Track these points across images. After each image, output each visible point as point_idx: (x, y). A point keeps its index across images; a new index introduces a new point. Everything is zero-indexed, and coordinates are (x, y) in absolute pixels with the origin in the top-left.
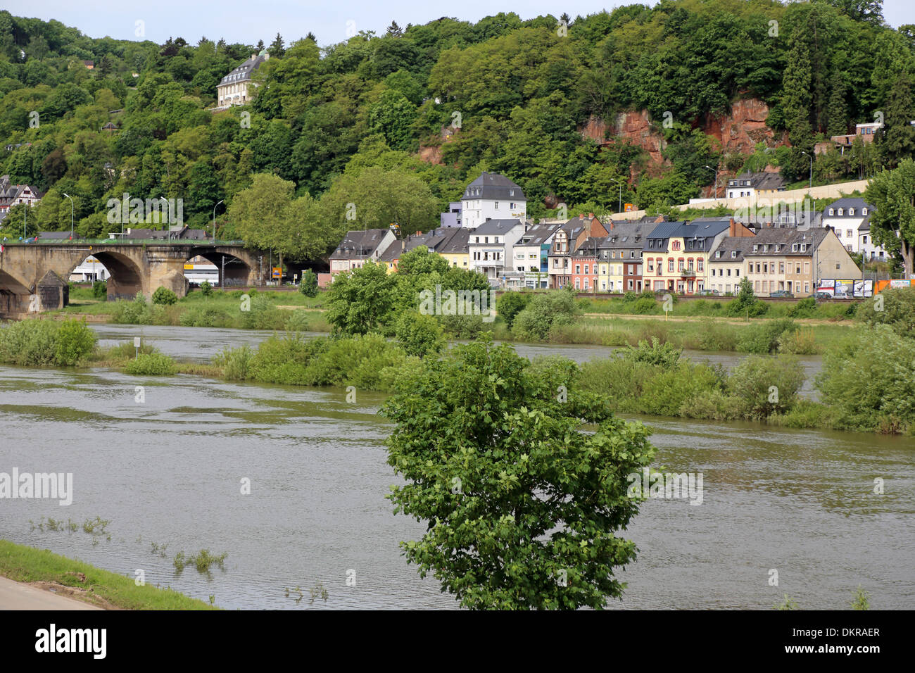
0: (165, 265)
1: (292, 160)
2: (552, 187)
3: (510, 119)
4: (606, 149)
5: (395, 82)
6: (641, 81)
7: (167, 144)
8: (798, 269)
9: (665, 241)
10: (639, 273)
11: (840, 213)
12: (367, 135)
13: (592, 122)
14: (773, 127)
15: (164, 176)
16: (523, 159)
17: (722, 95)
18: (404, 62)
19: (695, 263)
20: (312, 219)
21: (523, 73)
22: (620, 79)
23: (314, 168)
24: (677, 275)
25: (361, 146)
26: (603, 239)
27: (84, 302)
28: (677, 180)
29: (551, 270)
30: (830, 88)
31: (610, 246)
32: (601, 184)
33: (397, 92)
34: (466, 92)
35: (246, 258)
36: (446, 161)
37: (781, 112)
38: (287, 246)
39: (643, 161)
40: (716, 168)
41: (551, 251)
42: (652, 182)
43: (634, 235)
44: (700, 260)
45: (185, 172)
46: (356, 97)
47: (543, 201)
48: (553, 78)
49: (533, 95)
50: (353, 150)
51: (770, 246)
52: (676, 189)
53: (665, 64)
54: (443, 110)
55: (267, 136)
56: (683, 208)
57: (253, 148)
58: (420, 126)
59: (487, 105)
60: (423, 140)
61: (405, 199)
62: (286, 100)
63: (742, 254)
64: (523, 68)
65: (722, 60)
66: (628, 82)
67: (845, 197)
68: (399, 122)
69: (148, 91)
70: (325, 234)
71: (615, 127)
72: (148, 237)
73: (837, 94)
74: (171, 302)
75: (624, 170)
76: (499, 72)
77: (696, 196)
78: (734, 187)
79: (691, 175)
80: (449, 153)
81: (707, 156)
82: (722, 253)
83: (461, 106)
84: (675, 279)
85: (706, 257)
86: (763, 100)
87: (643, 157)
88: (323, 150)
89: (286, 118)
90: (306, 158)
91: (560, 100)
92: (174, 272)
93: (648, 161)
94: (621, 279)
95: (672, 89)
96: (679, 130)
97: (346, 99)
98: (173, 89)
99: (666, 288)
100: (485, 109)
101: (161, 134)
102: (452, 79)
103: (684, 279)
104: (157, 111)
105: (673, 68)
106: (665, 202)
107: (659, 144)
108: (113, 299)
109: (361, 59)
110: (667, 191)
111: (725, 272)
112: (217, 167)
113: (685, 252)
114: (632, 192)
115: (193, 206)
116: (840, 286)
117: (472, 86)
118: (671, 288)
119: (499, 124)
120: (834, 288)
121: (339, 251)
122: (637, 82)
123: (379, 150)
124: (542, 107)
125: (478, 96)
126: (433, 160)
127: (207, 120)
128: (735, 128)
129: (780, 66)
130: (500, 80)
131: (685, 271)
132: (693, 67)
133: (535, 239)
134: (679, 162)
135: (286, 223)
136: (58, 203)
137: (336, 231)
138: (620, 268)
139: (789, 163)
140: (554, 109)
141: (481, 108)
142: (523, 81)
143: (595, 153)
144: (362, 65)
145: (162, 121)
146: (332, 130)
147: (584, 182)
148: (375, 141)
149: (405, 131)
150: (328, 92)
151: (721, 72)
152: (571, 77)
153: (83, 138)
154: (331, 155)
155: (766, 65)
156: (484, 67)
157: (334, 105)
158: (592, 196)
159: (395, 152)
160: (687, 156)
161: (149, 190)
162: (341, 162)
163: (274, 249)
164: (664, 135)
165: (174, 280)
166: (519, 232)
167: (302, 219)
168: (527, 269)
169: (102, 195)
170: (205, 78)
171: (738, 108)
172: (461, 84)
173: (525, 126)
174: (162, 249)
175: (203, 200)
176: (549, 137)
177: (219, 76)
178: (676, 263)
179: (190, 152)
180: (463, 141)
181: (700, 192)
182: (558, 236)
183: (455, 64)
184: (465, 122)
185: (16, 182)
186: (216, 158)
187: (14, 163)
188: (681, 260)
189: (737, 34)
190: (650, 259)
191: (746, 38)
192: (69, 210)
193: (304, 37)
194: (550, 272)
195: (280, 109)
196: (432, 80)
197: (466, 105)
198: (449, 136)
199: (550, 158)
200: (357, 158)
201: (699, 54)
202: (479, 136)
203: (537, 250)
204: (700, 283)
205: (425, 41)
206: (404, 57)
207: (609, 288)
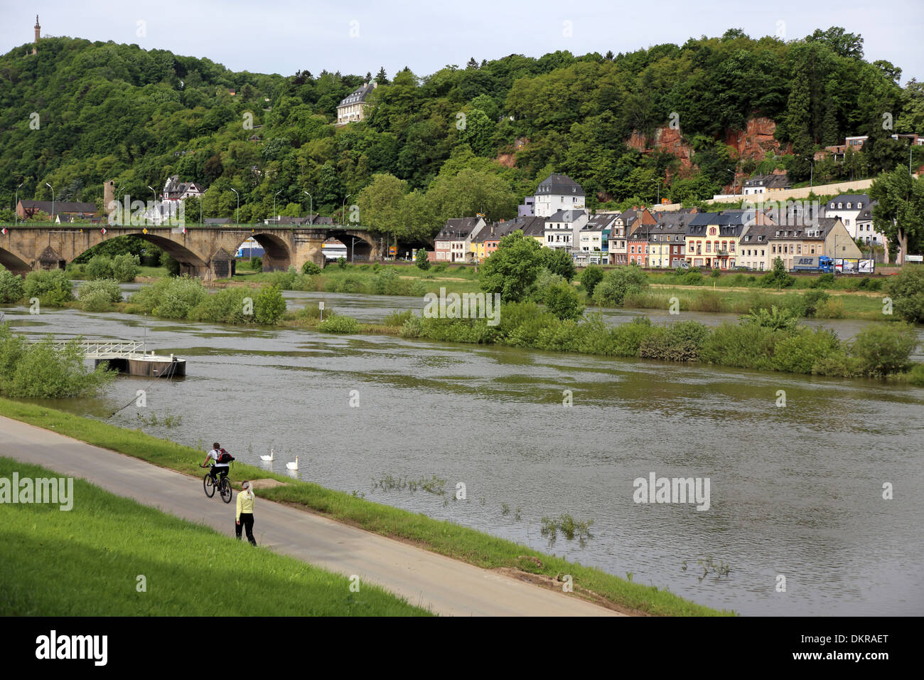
0: (308, 244)
1: (398, 164)
2: (603, 186)
3: (569, 132)
4: (646, 156)
5: (478, 103)
6: (675, 103)
7: (300, 151)
8: (813, 251)
9: (704, 228)
10: (682, 253)
11: (840, 206)
12: (457, 145)
13: (635, 135)
14: (779, 139)
15: (299, 176)
16: (580, 164)
17: (740, 114)
18: (484, 89)
19: (728, 245)
20: (420, 209)
21: (579, 97)
22: (658, 101)
23: (416, 170)
24: (713, 254)
25: (453, 153)
26: (653, 226)
27: (244, 272)
28: (703, 180)
29: (611, 250)
30: (824, 110)
31: (659, 231)
32: (643, 183)
33: (480, 111)
34: (535, 111)
35: (369, 240)
36: (519, 164)
37: (785, 128)
38: (402, 230)
39: (675, 166)
40: (734, 171)
41: (611, 235)
42: (684, 181)
43: (678, 223)
44: (732, 243)
45: (315, 174)
46: (447, 116)
47: (597, 197)
48: (604, 101)
49: (587, 114)
50: (446, 157)
51: (790, 232)
52: (702, 188)
53: (694, 90)
54: (516, 126)
55: (379, 145)
56: (710, 202)
57: (368, 155)
58: (498, 138)
59: (551, 122)
60: (500, 149)
61: (493, 194)
62: (393, 118)
63: (766, 238)
64: (580, 93)
65: (740, 87)
66: (664, 104)
67: (842, 194)
68: (481, 136)
69: (284, 111)
70: (430, 221)
71: (653, 139)
72: (288, 223)
73: (829, 114)
74: (317, 272)
75: (661, 172)
76: (560, 97)
77: (718, 193)
78: (749, 186)
79: (714, 176)
80: (522, 159)
81: (726, 161)
82: (750, 238)
83: (531, 122)
84: (712, 258)
85: (737, 240)
86: (772, 119)
87: (676, 162)
88: (423, 156)
89: (393, 131)
90: (409, 163)
91: (610, 118)
92: (315, 250)
93: (680, 165)
94: (668, 257)
95: (700, 109)
96: (705, 141)
97: (440, 117)
98: (303, 109)
99: (704, 264)
100: (550, 125)
101: (296, 144)
102: (524, 102)
103: (719, 257)
104: (292, 126)
105: (701, 93)
106: (696, 197)
107: (689, 152)
108: (267, 270)
109: (451, 86)
110: (695, 189)
111: (753, 253)
112: (340, 169)
113: (719, 236)
114: (667, 189)
115: (322, 199)
116: (847, 264)
117: (540, 107)
118: (708, 265)
119: (561, 136)
120: (842, 266)
121: (442, 234)
122: (671, 104)
123: (467, 156)
124: (595, 123)
125: (545, 114)
126: (509, 164)
127: (332, 133)
128: (749, 140)
129: (785, 92)
130: (561, 103)
131: (720, 252)
132: (716, 92)
133: (597, 225)
134: (704, 167)
135: (400, 212)
136: (217, 196)
137: (439, 219)
138: (667, 248)
139: (793, 167)
140: (605, 124)
141: (547, 124)
142: (578, 104)
143: (638, 159)
144: (452, 91)
145: (297, 134)
146: (429, 141)
147: (629, 181)
148: (463, 149)
149: (487, 142)
150: (426, 112)
151: (739, 97)
152: (619, 100)
153: (235, 147)
154: (429, 161)
155: (774, 91)
156: (549, 93)
157: (430, 122)
158: (635, 192)
159: (479, 158)
160: (711, 162)
161: (288, 187)
162: (438, 165)
163: (391, 232)
164: (692, 145)
165: (315, 256)
166: (584, 220)
167: (413, 209)
168: (591, 249)
169: (251, 191)
170: (326, 101)
171: (752, 125)
172: (531, 105)
173: (582, 138)
174: (306, 231)
175: (329, 195)
176: (600, 146)
177: (339, 99)
178: (712, 245)
179: (319, 157)
180: (532, 150)
181: (721, 190)
182: (617, 223)
183: (527, 90)
184: (534, 135)
185: (184, 181)
186: (340, 162)
187: (182, 166)
188: (717, 242)
189: (750, 66)
190: (691, 242)
191: (758, 70)
192: (227, 202)
193: (402, 70)
194: (610, 252)
195: (388, 124)
196: (508, 102)
197: (536, 122)
198: (521, 146)
199: (602, 163)
200: (449, 162)
201: (722, 82)
202: (545, 146)
203: (599, 234)
204: (732, 261)
205: (500, 72)
206: (484, 85)
207: (657, 264)
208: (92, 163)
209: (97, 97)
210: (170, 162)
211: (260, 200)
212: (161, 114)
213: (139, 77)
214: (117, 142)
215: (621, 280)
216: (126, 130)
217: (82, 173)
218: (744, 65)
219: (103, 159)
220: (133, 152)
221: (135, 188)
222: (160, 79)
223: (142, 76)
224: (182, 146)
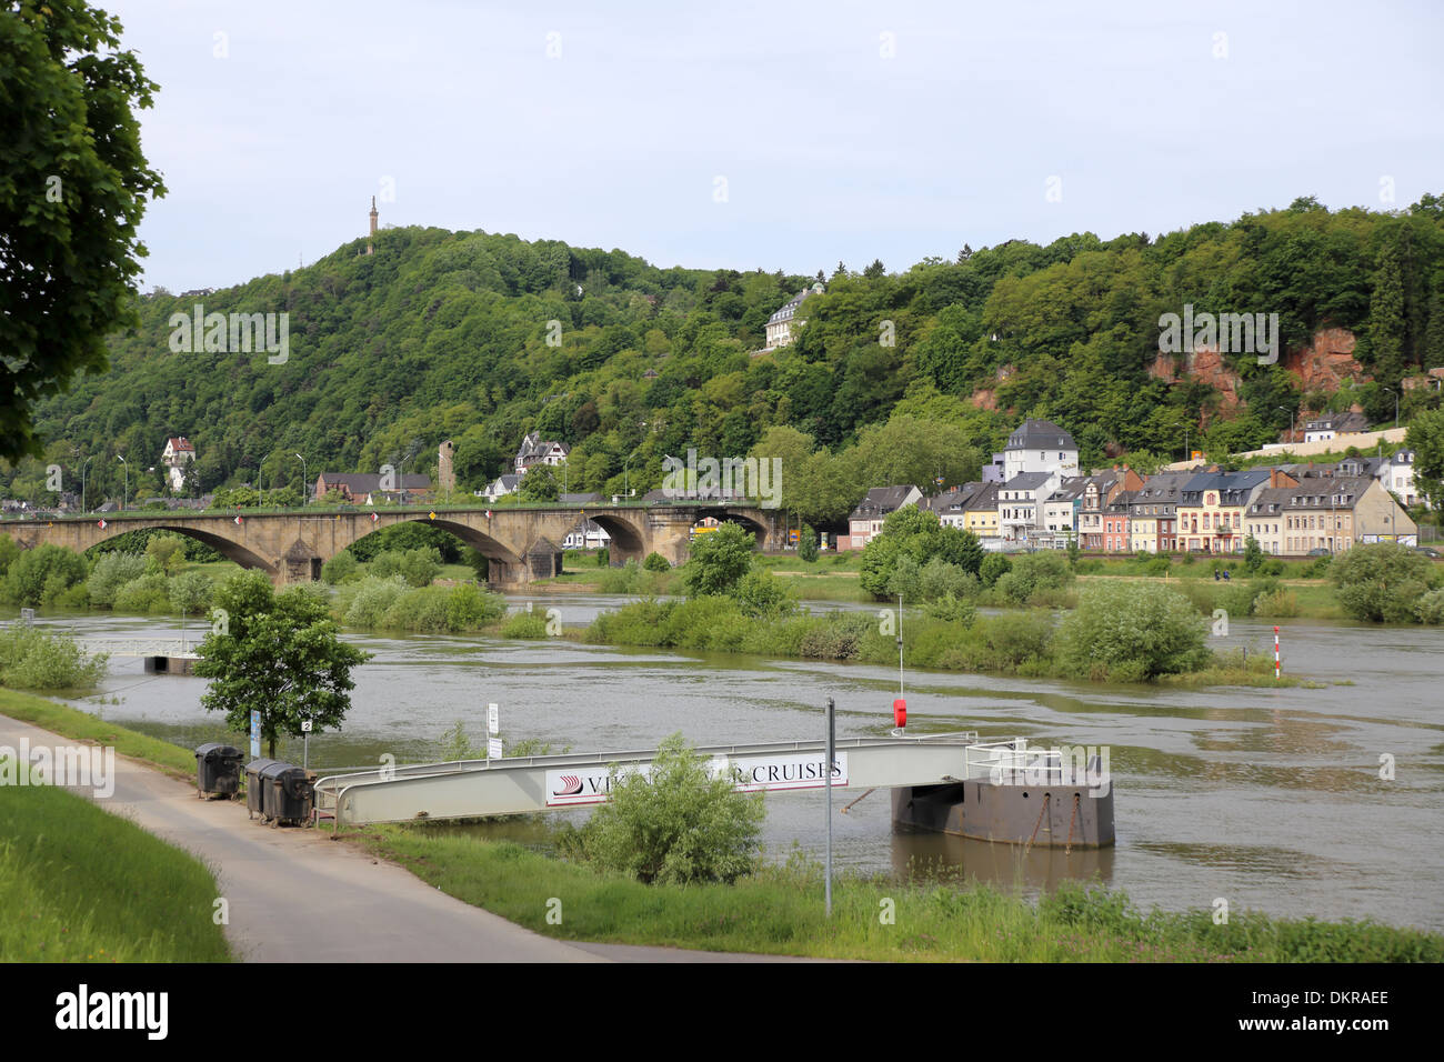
0: (668, 529)
2: (1113, 433)
3: (1070, 356)
4: (1175, 388)
5: (948, 317)
7: (699, 394)
8: (1339, 524)
9: (1200, 494)
10: (1173, 531)
12: (915, 378)
13: (1159, 358)
14: (1361, 360)
15: (695, 429)
16: (1082, 401)
17: (1301, 324)
18: (962, 294)
19: (1231, 518)
20: (832, 475)
21: (1086, 303)
23: (858, 416)
24: (1212, 532)
25: (908, 391)
26: (1136, 493)
27: (578, 570)
28: (1250, 423)
29: (1082, 529)
30: (1427, 314)
31: (1143, 500)
32: (1167, 429)
33: (950, 328)
34: (1022, 327)
35: (760, 520)
36: (1000, 405)
37: (1368, 342)
38: (805, 505)
39: (1214, 402)
40: (1296, 408)
41: (1083, 507)
42: (1225, 426)
43: (1169, 488)
44: (1237, 515)
45: (718, 425)
46: (907, 336)
47: (1104, 450)
48: (1118, 309)
49: (1096, 329)
50: (899, 396)
51: (1322, 498)
52: (1249, 434)
53: (1238, 291)
54: (999, 348)
55: (807, 381)
56: (1252, 455)
57: (791, 396)
58: (974, 367)
59: (1045, 342)
60: (977, 383)
61: (939, 450)
62: (829, 341)
63: (1280, 507)
64: (1086, 298)
65: (1299, 284)
68: (951, 364)
69: (690, 333)
70: (847, 491)
71: (1185, 364)
75: (1194, 411)
76: (1059, 303)
77: (1274, 440)
78: (1313, 430)
79: (1268, 417)
80: (1005, 396)
81: (1286, 395)
82: (1259, 507)
83: (1018, 342)
84: (1211, 537)
85: (1242, 511)
86: (1350, 330)
87: (1216, 397)
88: (867, 396)
89: (829, 361)
90: (848, 406)
91: (1125, 334)
92: (678, 536)
93: (1220, 401)
94: (1155, 537)
98: (716, 330)
99: (1202, 547)
100: (1044, 346)
101: (695, 382)
102: (1007, 312)
103: (1220, 536)
104: (695, 356)
105: (1247, 294)
107: (1234, 382)
109: (915, 291)
110: (1237, 436)
111: (1271, 528)
112: (752, 418)
113: (1220, 506)
114: (1201, 437)
116: (1383, 542)
117: (1029, 320)
118: (1207, 547)
119: (1057, 363)
121: (859, 511)
123: (926, 395)
124: (1104, 342)
125: (1036, 331)
126: (987, 405)
127: (745, 365)
128: (1317, 362)
129: (1367, 290)
130: (1061, 313)
131: (1220, 528)
133: (1068, 493)
134: (1253, 404)
135: (803, 480)
136: (583, 462)
137: (859, 489)
138: (1153, 525)
139: (1372, 401)
140: (1118, 344)
141: (1039, 345)
142: (1086, 313)
143: (1163, 394)
144: (916, 299)
145: (698, 368)
146: (876, 374)
147: (1148, 426)
148: (923, 385)
149: (957, 373)
151: (1299, 298)
152: (1137, 307)
153: (617, 388)
154: (876, 402)
155: (1351, 288)
156: (1043, 299)
159: (944, 397)
160: (1264, 394)
161: (680, 446)
162: (887, 409)
163: (790, 509)
164: (1239, 371)
165: (677, 546)
167: (820, 476)
168: (1059, 528)
169: (630, 452)
170: (755, 316)
171: (1321, 339)
172: (1017, 318)
173: (1086, 364)
174: (665, 512)
176: (1111, 376)
177: (769, 313)
178: (1211, 518)
179: (724, 402)
180: (1020, 382)
182: (1088, 490)
183: (1011, 296)
184: (1022, 361)
185: (547, 438)
186: (751, 408)
187: (544, 417)
188: (1217, 515)
189: (1317, 254)
190: (1184, 515)
191: (1328, 259)
192: (596, 469)
193: (871, 265)
194: (1080, 531)
195: (823, 350)
196: (987, 316)
197: (1024, 342)
198: (1005, 377)
199: (1112, 400)
200: (901, 404)
201: (1274, 278)
202: (1035, 377)
203: (1069, 506)
204: (1237, 540)
205: (988, 268)
206: (962, 287)
207: (1141, 547)
208: (439, 414)
209: (452, 315)
210: (532, 412)
211: (642, 466)
212: (539, 339)
213: (517, 282)
214: (476, 381)
215: (1028, 570)
216: (489, 365)
217: (424, 430)
218: (1306, 249)
219: (454, 408)
220: (495, 397)
221: (481, 452)
222: (548, 284)
223: (522, 281)
224: (557, 388)
